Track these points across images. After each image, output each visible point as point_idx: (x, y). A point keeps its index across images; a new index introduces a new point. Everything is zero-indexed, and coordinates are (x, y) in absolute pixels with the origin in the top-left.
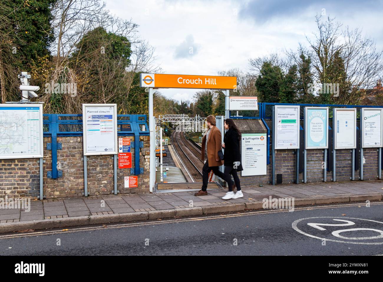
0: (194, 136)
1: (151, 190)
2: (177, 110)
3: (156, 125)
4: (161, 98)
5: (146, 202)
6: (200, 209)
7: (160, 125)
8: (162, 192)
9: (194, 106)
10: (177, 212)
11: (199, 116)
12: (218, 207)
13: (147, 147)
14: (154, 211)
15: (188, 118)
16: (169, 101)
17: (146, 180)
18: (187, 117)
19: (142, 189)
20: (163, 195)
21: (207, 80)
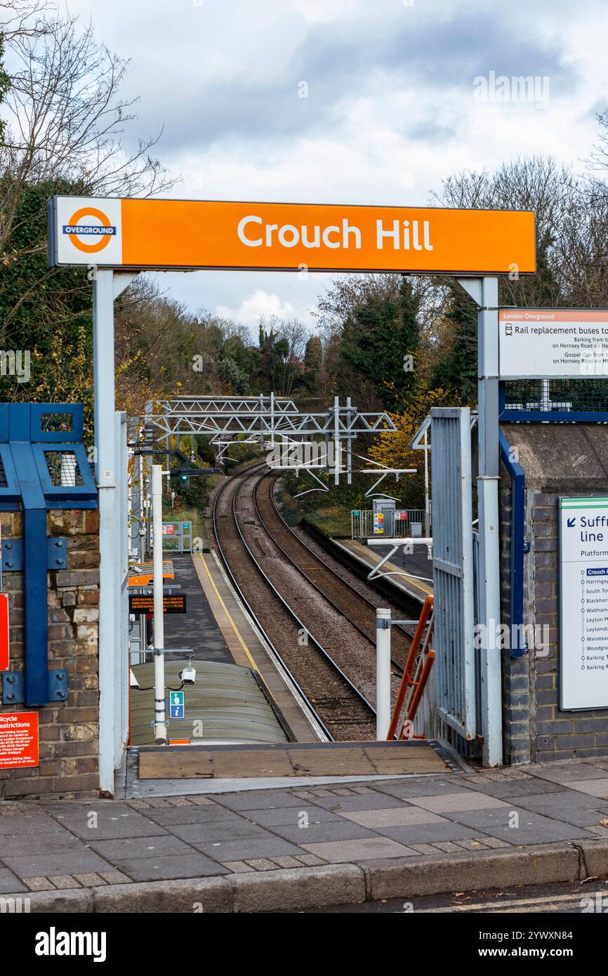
0: (326, 504)
1: (107, 783)
2: (239, 374)
3: (131, 451)
4: (156, 313)
5: (83, 841)
6: (350, 876)
7: (149, 453)
8: (163, 790)
9: (324, 352)
10: (235, 890)
11: (349, 407)
12: (440, 867)
13: (83, 565)
14: (123, 887)
15: (296, 413)
16: (196, 327)
17: (81, 733)
18: (291, 408)
19: (63, 776)
20: (167, 805)
21: (388, 226)
